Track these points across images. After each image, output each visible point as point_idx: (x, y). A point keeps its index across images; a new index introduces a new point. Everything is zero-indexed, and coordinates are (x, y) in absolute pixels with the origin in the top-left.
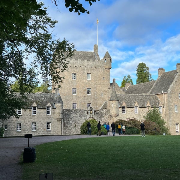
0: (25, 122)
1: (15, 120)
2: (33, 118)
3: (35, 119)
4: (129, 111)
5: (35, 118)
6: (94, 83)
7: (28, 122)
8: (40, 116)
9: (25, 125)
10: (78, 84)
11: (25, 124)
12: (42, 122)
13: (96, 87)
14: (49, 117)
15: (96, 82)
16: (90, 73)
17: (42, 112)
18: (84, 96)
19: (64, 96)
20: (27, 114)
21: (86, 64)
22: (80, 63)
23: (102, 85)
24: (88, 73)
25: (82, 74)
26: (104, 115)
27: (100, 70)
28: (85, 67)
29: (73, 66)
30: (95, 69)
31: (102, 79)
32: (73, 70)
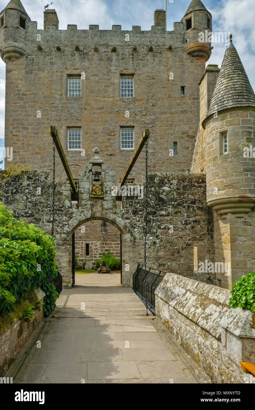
6: (146, 108)
10: (86, 112)
13: (153, 122)
15: (153, 105)
16: (130, 72)
18: (109, 153)
19: (35, 156)
21: (115, 42)
22: (96, 39)
23: (177, 113)
24: (125, 72)
25: (101, 76)
26: (174, 207)
27: (170, 62)
28: (114, 50)
29: (68, 50)
30: (149, 58)
31: (178, 93)
32: (70, 63)
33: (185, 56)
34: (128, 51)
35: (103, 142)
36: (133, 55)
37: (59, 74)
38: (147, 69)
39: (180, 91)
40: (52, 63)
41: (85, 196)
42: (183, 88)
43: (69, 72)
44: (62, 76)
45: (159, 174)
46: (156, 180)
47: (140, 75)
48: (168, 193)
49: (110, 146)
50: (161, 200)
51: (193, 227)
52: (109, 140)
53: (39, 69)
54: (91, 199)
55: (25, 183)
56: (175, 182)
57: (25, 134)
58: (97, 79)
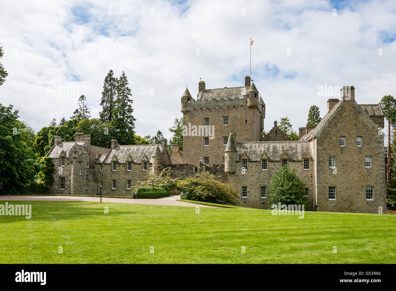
0: (119, 179)
1: (109, 176)
2: (127, 175)
3: (130, 176)
4: (252, 167)
5: (129, 174)
7: (122, 179)
8: (135, 172)
9: (119, 183)
11: (119, 181)
12: (137, 179)
14: (144, 173)
15: (235, 128)
17: (136, 168)
18: (219, 147)
19: (193, 149)
20: (121, 170)
21: (221, 104)
22: (214, 104)
23: (243, 130)
24: (225, 116)
25: (216, 118)
26: (220, 172)
27: (241, 111)
28: (221, 108)
29: (204, 109)
30: (233, 110)
31: (244, 123)
32: (205, 113)
33: (247, 108)
34: (226, 107)
35: (217, 143)
36: (228, 109)
37: (201, 118)
38: (232, 114)
39: (245, 122)
40: (199, 114)
41: (198, 170)
42: (246, 121)
43: (204, 117)
44: (202, 118)
45: (216, 164)
46: (216, 165)
47: (230, 116)
48: (218, 169)
49: (219, 144)
50: (217, 170)
51: (224, 177)
52: (218, 142)
53: (194, 117)
54: (200, 170)
55: (185, 167)
56: (220, 166)
57: (189, 140)
58: (214, 119)
